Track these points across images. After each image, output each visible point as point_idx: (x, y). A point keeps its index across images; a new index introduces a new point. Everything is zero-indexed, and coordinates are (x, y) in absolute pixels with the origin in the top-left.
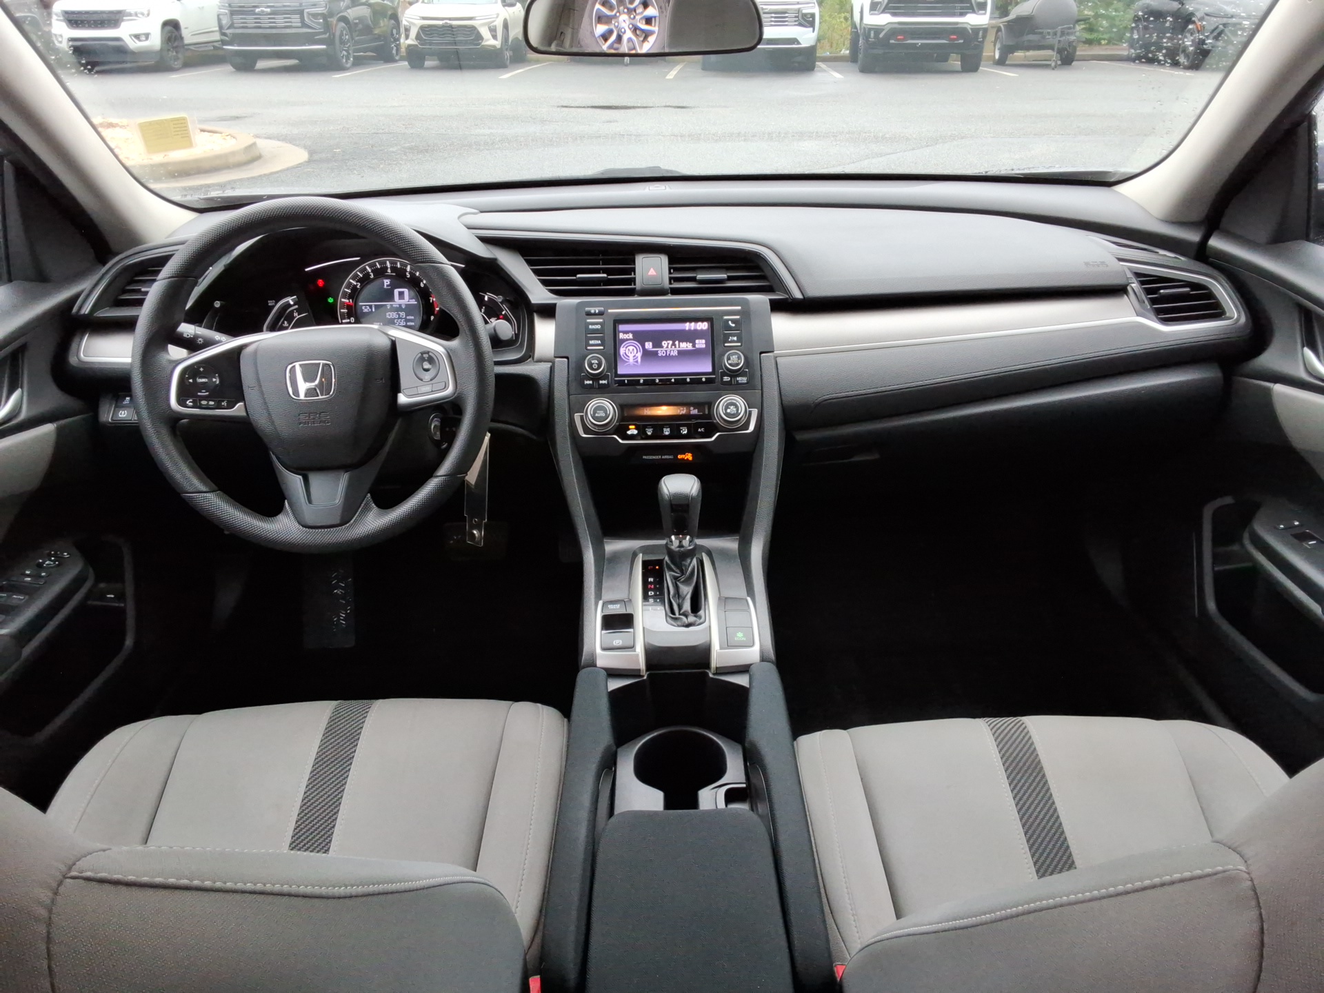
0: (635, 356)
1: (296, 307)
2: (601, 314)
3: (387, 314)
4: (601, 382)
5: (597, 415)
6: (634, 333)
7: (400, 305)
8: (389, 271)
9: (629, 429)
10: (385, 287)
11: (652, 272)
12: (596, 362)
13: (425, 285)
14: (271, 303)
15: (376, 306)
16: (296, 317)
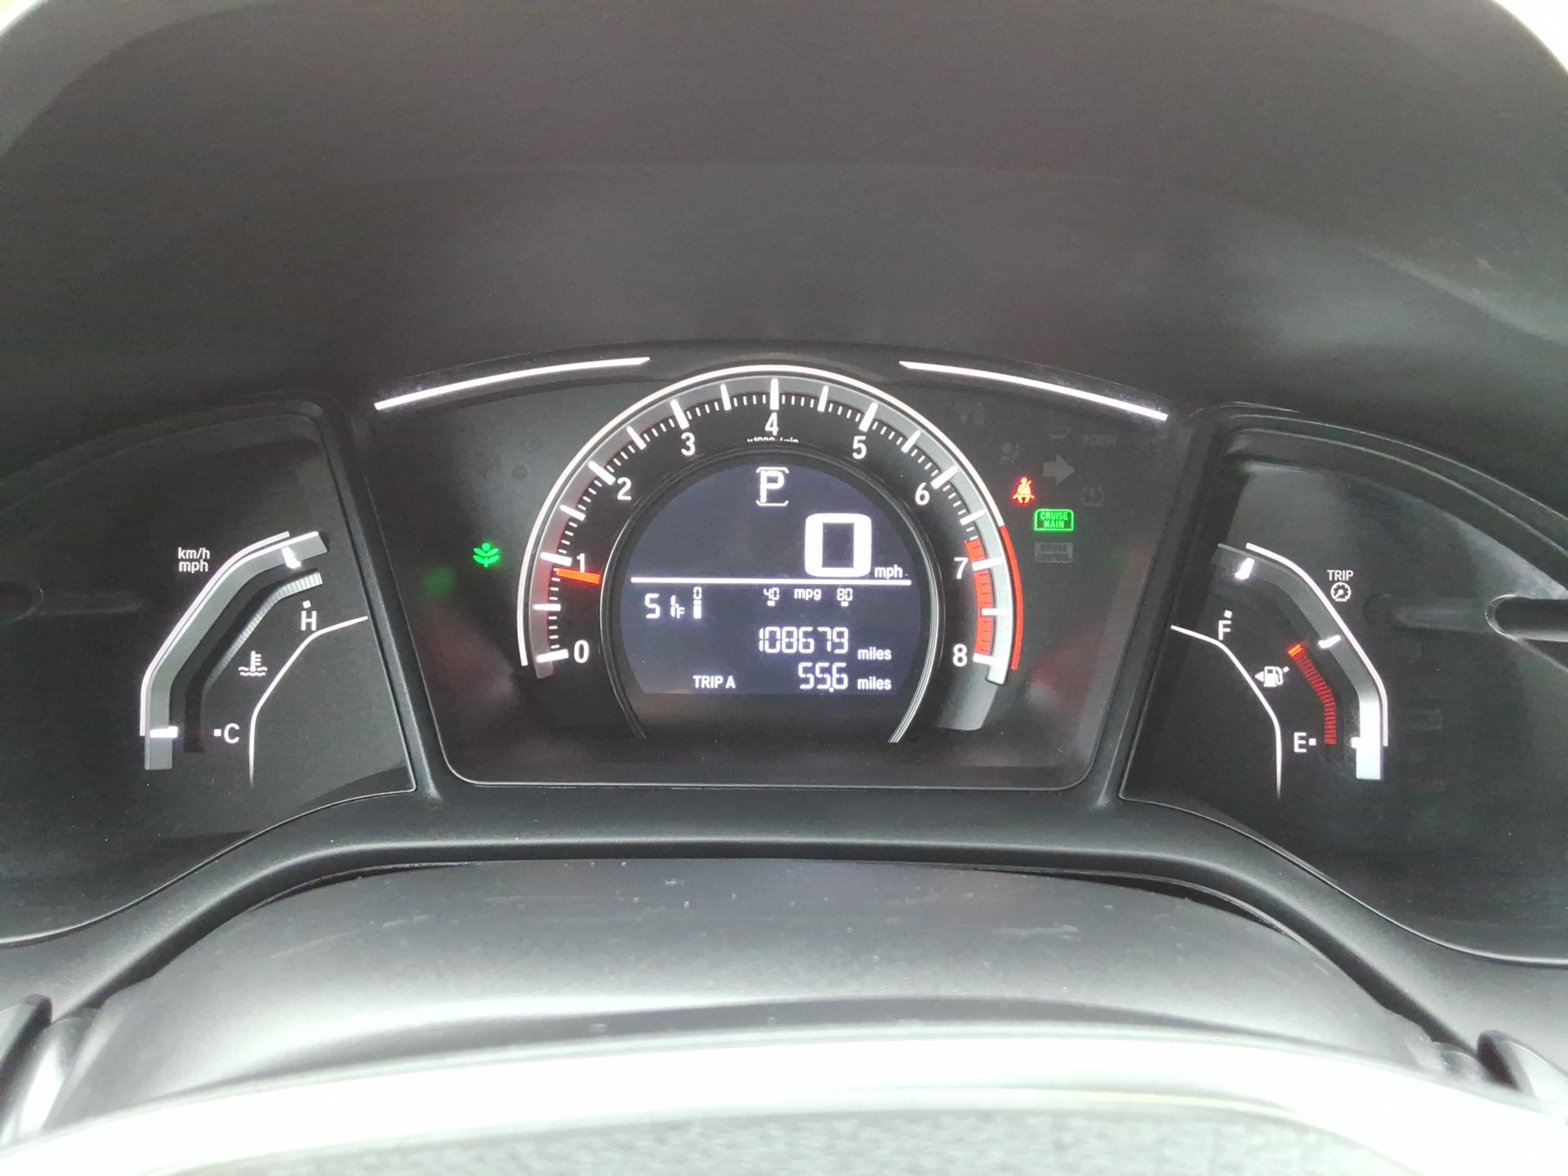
1: (315, 580)
3: (764, 633)
7: (830, 592)
8: (772, 426)
10: (763, 501)
13: (937, 497)
14: (190, 560)
15: (708, 591)
16: (309, 632)
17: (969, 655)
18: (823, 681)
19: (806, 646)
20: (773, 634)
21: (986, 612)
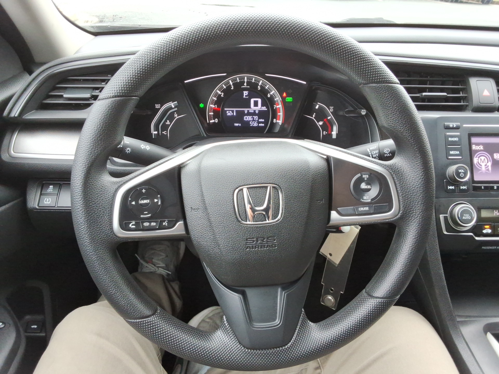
0: (486, 165)
1: (176, 109)
2: (457, 128)
3: (245, 117)
4: (461, 188)
5: (464, 218)
6: (485, 145)
7: (255, 111)
8: (245, 84)
9: (485, 229)
10: (244, 97)
11: (486, 93)
12: (463, 171)
13: (271, 96)
14: (157, 106)
15: (236, 111)
16: (176, 117)
17: (276, 121)
18: (254, 124)
19: (251, 119)
20: (246, 117)
21: (279, 114)
